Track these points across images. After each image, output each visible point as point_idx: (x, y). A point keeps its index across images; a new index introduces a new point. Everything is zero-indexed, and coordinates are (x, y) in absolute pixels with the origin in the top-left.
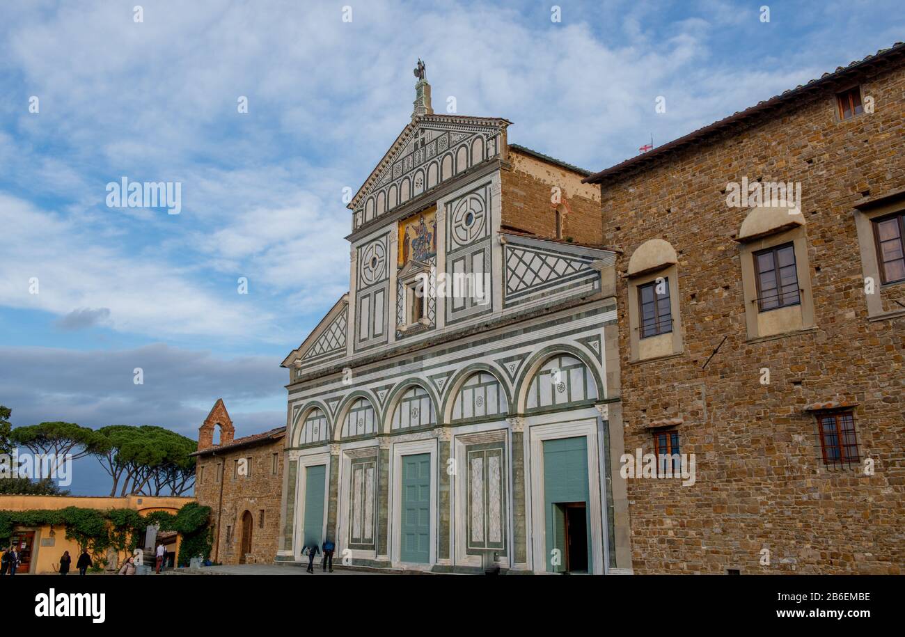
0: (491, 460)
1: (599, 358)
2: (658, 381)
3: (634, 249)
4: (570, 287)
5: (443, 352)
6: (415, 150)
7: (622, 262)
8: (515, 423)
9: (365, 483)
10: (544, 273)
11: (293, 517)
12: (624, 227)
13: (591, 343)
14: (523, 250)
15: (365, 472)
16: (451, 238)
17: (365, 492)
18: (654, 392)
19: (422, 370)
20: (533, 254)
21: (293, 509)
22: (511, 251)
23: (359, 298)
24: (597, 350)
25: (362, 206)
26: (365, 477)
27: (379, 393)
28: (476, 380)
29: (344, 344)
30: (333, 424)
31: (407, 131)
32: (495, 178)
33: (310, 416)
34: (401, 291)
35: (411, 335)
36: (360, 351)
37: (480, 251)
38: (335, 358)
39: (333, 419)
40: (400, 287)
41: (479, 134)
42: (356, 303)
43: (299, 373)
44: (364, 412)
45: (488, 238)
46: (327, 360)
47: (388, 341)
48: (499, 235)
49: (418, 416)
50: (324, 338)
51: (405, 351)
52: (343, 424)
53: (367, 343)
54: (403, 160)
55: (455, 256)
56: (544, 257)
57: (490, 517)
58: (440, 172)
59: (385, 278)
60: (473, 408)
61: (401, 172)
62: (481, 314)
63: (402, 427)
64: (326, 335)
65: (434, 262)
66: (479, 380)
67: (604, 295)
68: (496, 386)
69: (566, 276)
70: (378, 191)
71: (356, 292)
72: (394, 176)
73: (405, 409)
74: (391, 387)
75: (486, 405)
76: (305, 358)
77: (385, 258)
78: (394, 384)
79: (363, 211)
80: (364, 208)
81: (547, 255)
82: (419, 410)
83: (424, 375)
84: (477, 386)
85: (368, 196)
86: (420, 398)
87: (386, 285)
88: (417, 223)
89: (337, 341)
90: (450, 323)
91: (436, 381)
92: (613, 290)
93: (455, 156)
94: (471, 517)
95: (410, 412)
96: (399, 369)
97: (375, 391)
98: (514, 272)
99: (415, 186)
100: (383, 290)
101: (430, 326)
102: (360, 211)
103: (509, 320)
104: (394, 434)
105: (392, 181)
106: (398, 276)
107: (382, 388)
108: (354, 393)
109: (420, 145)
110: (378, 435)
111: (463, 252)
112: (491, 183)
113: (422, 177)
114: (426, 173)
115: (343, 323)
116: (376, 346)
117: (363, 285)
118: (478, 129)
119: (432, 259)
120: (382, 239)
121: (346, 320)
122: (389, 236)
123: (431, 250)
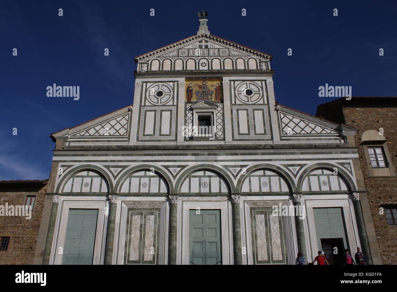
0: (272, 216)
1: (351, 172)
2: (385, 186)
3: (363, 132)
4: (325, 139)
5: (236, 154)
6: (200, 49)
7: (358, 135)
8: (299, 197)
9: (145, 224)
10: (308, 130)
11: (52, 243)
12: (356, 122)
13: (346, 166)
14: (292, 116)
15: (145, 217)
16: (235, 97)
17: (145, 230)
18: (384, 190)
19: (216, 161)
20: (300, 120)
21: (53, 237)
22: (284, 115)
23: (143, 111)
24: (349, 169)
25: (148, 61)
26: (145, 221)
27: (171, 169)
28: (261, 172)
29: (125, 134)
30: (114, 182)
31: (194, 37)
32: (270, 80)
33: (78, 174)
34: (189, 115)
35: (200, 141)
36: (145, 141)
37: (259, 110)
38: (114, 141)
39: (115, 180)
40: (187, 112)
41: (253, 57)
42: (140, 112)
43: (67, 144)
44: (148, 179)
45: (266, 105)
46: (104, 141)
47: (176, 140)
48: (276, 106)
49: (208, 186)
50: (100, 127)
51: (198, 148)
52: (122, 184)
53: (153, 138)
54: (188, 49)
55: (239, 107)
56: (307, 123)
57: (273, 246)
58: (222, 64)
59: (172, 104)
60: (260, 187)
61: (186, 55)
62: (264, 140)
63: (191, 192)
64: (103, 125)
65: (221, 106)
66: (264, 173)
67: (350, 146)
68: (277, 178)
69: (322, 134)
70: (164, 58)
71: (141, 106)
72: (180, 55)
73: (195, 182)
74: (183, 167)
75: (270, 186)
76: (74, 136)
77: (172, 93)
78: (188, 166)
79: (148, 64)
80: (150, 62)
81: (309, 123)
82: (208, 184)
83: (219, 165)
84: (262, 176)
85: (154, 58)
86: (210, 177)
87: (174, 109)
88: (200, 83)
89: (117, 131)
90: (237, 140)
91: (231, 169)
92: (354, 145)
93: (234, 61)
94: (257, 247)
95: (200, 184)
96: (193, 158)
97: (166, 167)
98: (286, 125)
99: (200, 65)
100: (171, 111)
101: (219, 139)
102: (146, 63)
103: (289, 146)
104: (184, 195)
105: (178, 56)
106: (186, 106)
107: (174, 166)
108: (142, 166)
109: (204, 47)
110: (170, 195)
111: (246, 107)
112: (265, 81)
113: (206, 62)
114: (210, 61)
115: (124, 122)
116: (164, 141)
117: (147, 104)
118: (252, 55)
119: (219, 104)
120: (168, 83)
121: (128, 121)
122: (176, 83)
123: (213, 100)
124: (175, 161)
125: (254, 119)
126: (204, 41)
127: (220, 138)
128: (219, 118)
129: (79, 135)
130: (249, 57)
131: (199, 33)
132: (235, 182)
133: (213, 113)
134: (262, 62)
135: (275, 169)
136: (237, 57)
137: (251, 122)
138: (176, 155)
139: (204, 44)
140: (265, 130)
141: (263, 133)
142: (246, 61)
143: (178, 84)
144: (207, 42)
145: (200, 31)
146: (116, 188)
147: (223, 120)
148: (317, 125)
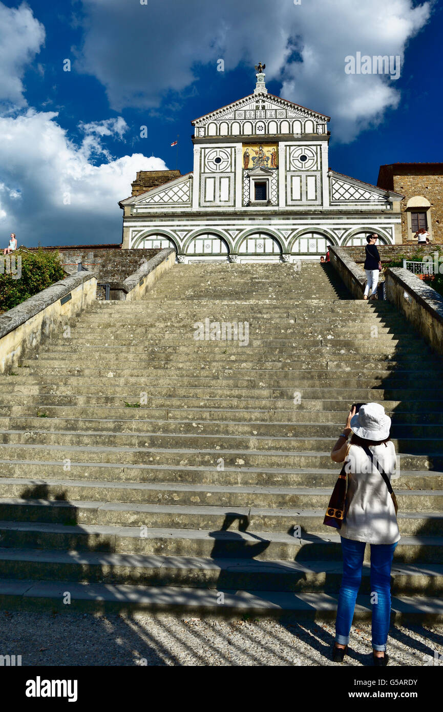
1: (391, 236)
3: (410, 198)
4: (372, 205)
5: (288, 219)
6: (256, 109)
7: (403, 201)
10: (357, 196)
12: (405, 188)
13: (387, 230)
14: (343, 183)
16: (290, 164)
19: (270, 225)
20: (350, 186)
22: (335, 181)
23: (203, 176)
24: (390, 233)
27: (231, 232)
28: (310, 235)
29: (188, 201)
30: (181, 244)
31: (251, 97)
32: (325, 145)
33: (148, 238)
34: (246, 182)
35: (256, 206)
36: (206, 207)
37: (312, 176)
38: (178, 207)
39: (182, 242)
40: (245, 179)
41: (310, 119)
42: (200, 179)
43: (135, 211)
44: (211, 241)
45: (319, 171)
46: (169, 207)
47: (234, 206)
48: (328, 172)
49: (263, 247)
50: (164, 194)
51: (255, 213)
52: (188, 246)
53: (213, 204)
54: (245, 111)
55: (293, 174)
56: (357, 189)
58: (279, 128)
59: (230, 171)
60: (308, 248)
61: (243, 118)
62: (314, 205)
63: (248, 252)
64: (166, 192)
65: (276, 172)
66: (313, 236)
67: (395, 212)
68: (324, 240)
69: (370, 200)
70: (221, 121)
71: (200, 173)
72: (237, 118)
73: (251, 243)
74: (241, 230)
75: (317, 247)
76: (140, 202)
77: (229, 160)
78: (245, 229)
79: (205, 128)
80: (206, 126)
81: (359, 189)
82: (263, 245)
83: (272, 228)
84: (310, 238)
85: (211, 121)
86: (264, 239)
87: (232, 175)
88: (256, 149)
89: (180, 198)
90: (289, 206)
91: (283, 232)
92: (399, 211)
93: (291, 124)
95: (256, 245)
96: (250, 222)
97: (226, 231)
98: (337, 191)
99: (257, 128)
100: (229, 177)
102: (203, 127)
103: (336, 212)
104: (242, 255)
105: (235, 119)
106: (243, 173)
107: (233, 230)
108: (205, 229)
109: (260, 108)
110: (231, 254)
111: (299, 173)
112: (321, 145)
113: (263, 126)
114: (267, 124)
115: (186, 189)
116: (224, 206)
117: (207, 171)
118: (309, 116)
119: (274, 171)
120: (226, 149)
121: (189, 188)
122: (233, 149)
123: (269, 166)
124: (234, 225)
125: (307, 185)
126: (261, 101)
127: (274, 204)
128: (274, 184)
129: (144, 202)
130: (306, 119)
131: (256, 92)
132: (286, 243)
133: (268, 179)
134: (319, 125)
135: (322, 232)
136: (294, 120)
137: (304, 188)
138: (234, 219)
139: (261, 104)
140: (316, 196)
141: (314, 198)
142: (303, 123)
143: (235, 150)
144: (264, 101)
145: (257, 88)
146: (183, 250)
147: (278, 187)
148: (366, 191)
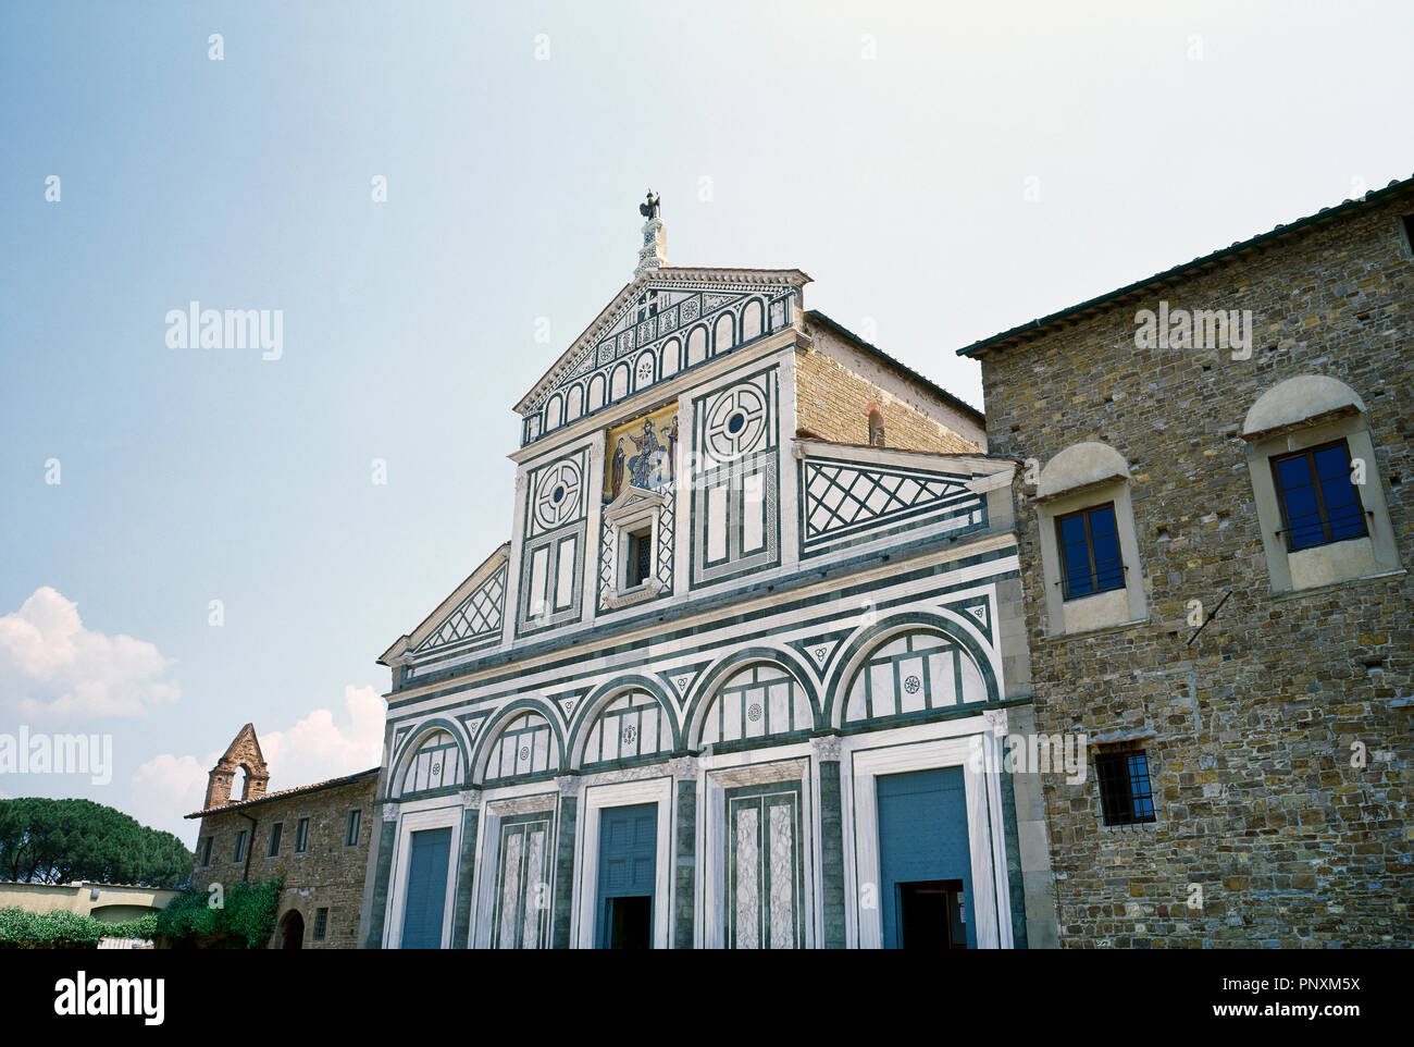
0: (774, 811)
1: (987, 633)
2: (1103, 667)
4: (926, 522)
6: (639, 323)
7: (1024, 479)
8: (827, 746)
9: (527, 858)
10: (878, 501)
12: (1027, 426)
13: (971, 610)
14: (837, 467)
15: (528, 839)
16: (703, 452)
17: (526, 874)
18: (1097, 686)
19: (647, 661)
20: (856, 473)
21: (385, 905)
22: (816, 469)
23: (528, 551)
24: (984, 621)
25: (541, 408)
26: (528, 848)
27: (562, 703)
28: (748, 677)
29: (497, 625)
31: (625, 294)
32: (789, 359)
33: (426, 745)
35: (625, 607)
36: (529, 634)
37: (757, 472)
38: (478, 648)
39: (472, 749)
41: (757, 293)
42: (523, 559)
43: (410, 675)
44: (531, 735)
45: (771, 450)
46: (462, 653)
47: (580, 618)
49: (636, 740)
51: (613, 631)
53: (542, 623)
54: (618, 336)
55: (711, 480)
56: (877, 478)
57: (772, 910)
58: (684, 351)
59: (578, 518)
60: (743, 724)
61: (612, 355)
62: (756, 570)
63: (602, 759)
65: (672, 489)
66: (755, 677)
68: (785, 686)
69: (918, 505)
70: (571, 385)
71: (524, 541)
72: (600, 361)
73: (611, 729)
74: (584, 693)
75: (767, 718)
76: (420, 651)
77: (579, 486)
78: (593, 687)
79: (541, 415)
80: (545, 409)
81: (882, 474)
82: (636, 730)
83: (651, 672)
84: (749, 687)
85: (552, 393)
86: (640, 709)
87: (581, 529)
89: (485, 621)
90: (699, 586)
91: (675, 680)
92: (1009, 524)
93: (712, 329)
94: (734, 913)
95: (620, 734)
96: (604, 662)
97: (556, 699)
98: (820, 502)
99: (638, 375)
100: (575, 537)
101: (662, 592)
102: (538, 416)
103: (811, 576)
104: (589, 770)
105: (596, 368)
106: (603, 514)
107: (569, 694)
108: (520, 703)
109: (648, 314)
110: (558, 775)
111: (725, 474)
112: (778, 365)
113: (650, 361)
114: (658, 354)
115: (495, 593)
116: (559, 626)
117: (537, 530)
119: (669, 485)
120: (575, 458)
121: (503, 588)
122: (587, 454)
124: (570, 679)
125: (742, 508)
126: (650, 294)
127: (664, 590)
128: (666, 528)
129: (427, 647)
130: (747, 299)
132: (683, 718)
133: (651, 517)
134: (776, 302)
135: (774, 659)
136: (717, 315)
137: (735, 520)
138: (573, 660)
139: (648, 303)
140: (765, 537)
141: (761, 545)
142: (738, 315)
143: (590, 453)
144: (656, 292)
147: (674, 534)
